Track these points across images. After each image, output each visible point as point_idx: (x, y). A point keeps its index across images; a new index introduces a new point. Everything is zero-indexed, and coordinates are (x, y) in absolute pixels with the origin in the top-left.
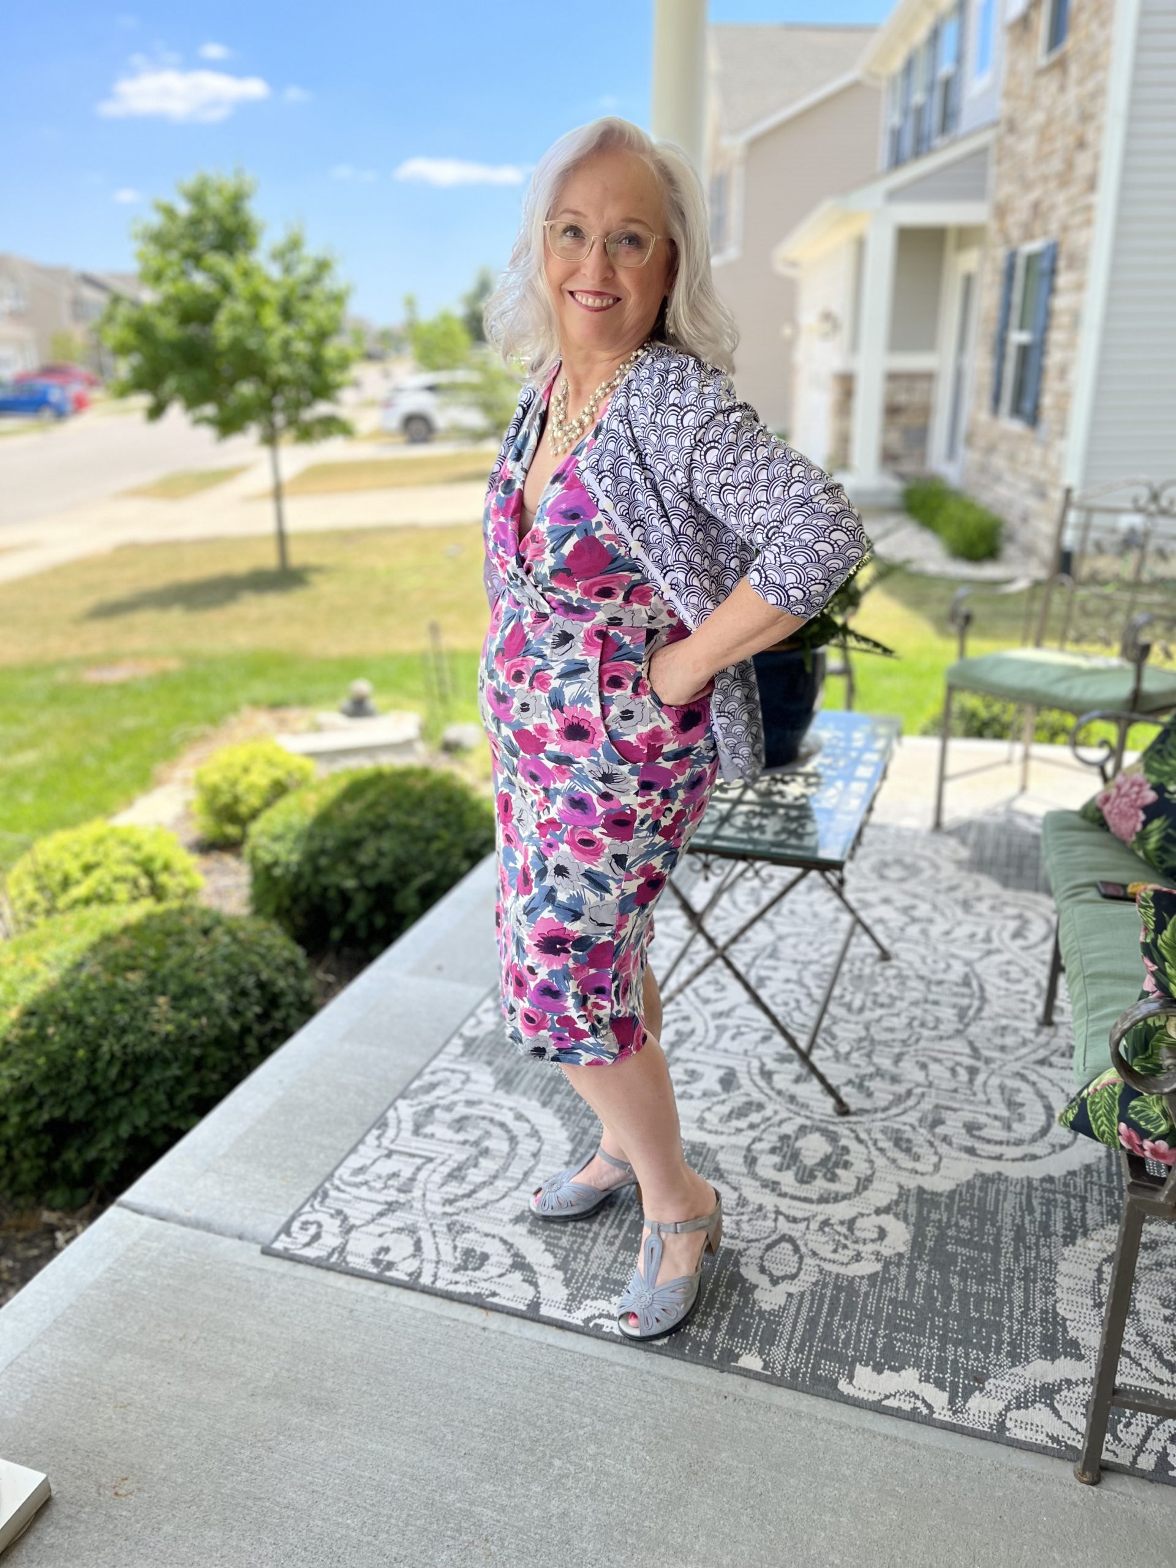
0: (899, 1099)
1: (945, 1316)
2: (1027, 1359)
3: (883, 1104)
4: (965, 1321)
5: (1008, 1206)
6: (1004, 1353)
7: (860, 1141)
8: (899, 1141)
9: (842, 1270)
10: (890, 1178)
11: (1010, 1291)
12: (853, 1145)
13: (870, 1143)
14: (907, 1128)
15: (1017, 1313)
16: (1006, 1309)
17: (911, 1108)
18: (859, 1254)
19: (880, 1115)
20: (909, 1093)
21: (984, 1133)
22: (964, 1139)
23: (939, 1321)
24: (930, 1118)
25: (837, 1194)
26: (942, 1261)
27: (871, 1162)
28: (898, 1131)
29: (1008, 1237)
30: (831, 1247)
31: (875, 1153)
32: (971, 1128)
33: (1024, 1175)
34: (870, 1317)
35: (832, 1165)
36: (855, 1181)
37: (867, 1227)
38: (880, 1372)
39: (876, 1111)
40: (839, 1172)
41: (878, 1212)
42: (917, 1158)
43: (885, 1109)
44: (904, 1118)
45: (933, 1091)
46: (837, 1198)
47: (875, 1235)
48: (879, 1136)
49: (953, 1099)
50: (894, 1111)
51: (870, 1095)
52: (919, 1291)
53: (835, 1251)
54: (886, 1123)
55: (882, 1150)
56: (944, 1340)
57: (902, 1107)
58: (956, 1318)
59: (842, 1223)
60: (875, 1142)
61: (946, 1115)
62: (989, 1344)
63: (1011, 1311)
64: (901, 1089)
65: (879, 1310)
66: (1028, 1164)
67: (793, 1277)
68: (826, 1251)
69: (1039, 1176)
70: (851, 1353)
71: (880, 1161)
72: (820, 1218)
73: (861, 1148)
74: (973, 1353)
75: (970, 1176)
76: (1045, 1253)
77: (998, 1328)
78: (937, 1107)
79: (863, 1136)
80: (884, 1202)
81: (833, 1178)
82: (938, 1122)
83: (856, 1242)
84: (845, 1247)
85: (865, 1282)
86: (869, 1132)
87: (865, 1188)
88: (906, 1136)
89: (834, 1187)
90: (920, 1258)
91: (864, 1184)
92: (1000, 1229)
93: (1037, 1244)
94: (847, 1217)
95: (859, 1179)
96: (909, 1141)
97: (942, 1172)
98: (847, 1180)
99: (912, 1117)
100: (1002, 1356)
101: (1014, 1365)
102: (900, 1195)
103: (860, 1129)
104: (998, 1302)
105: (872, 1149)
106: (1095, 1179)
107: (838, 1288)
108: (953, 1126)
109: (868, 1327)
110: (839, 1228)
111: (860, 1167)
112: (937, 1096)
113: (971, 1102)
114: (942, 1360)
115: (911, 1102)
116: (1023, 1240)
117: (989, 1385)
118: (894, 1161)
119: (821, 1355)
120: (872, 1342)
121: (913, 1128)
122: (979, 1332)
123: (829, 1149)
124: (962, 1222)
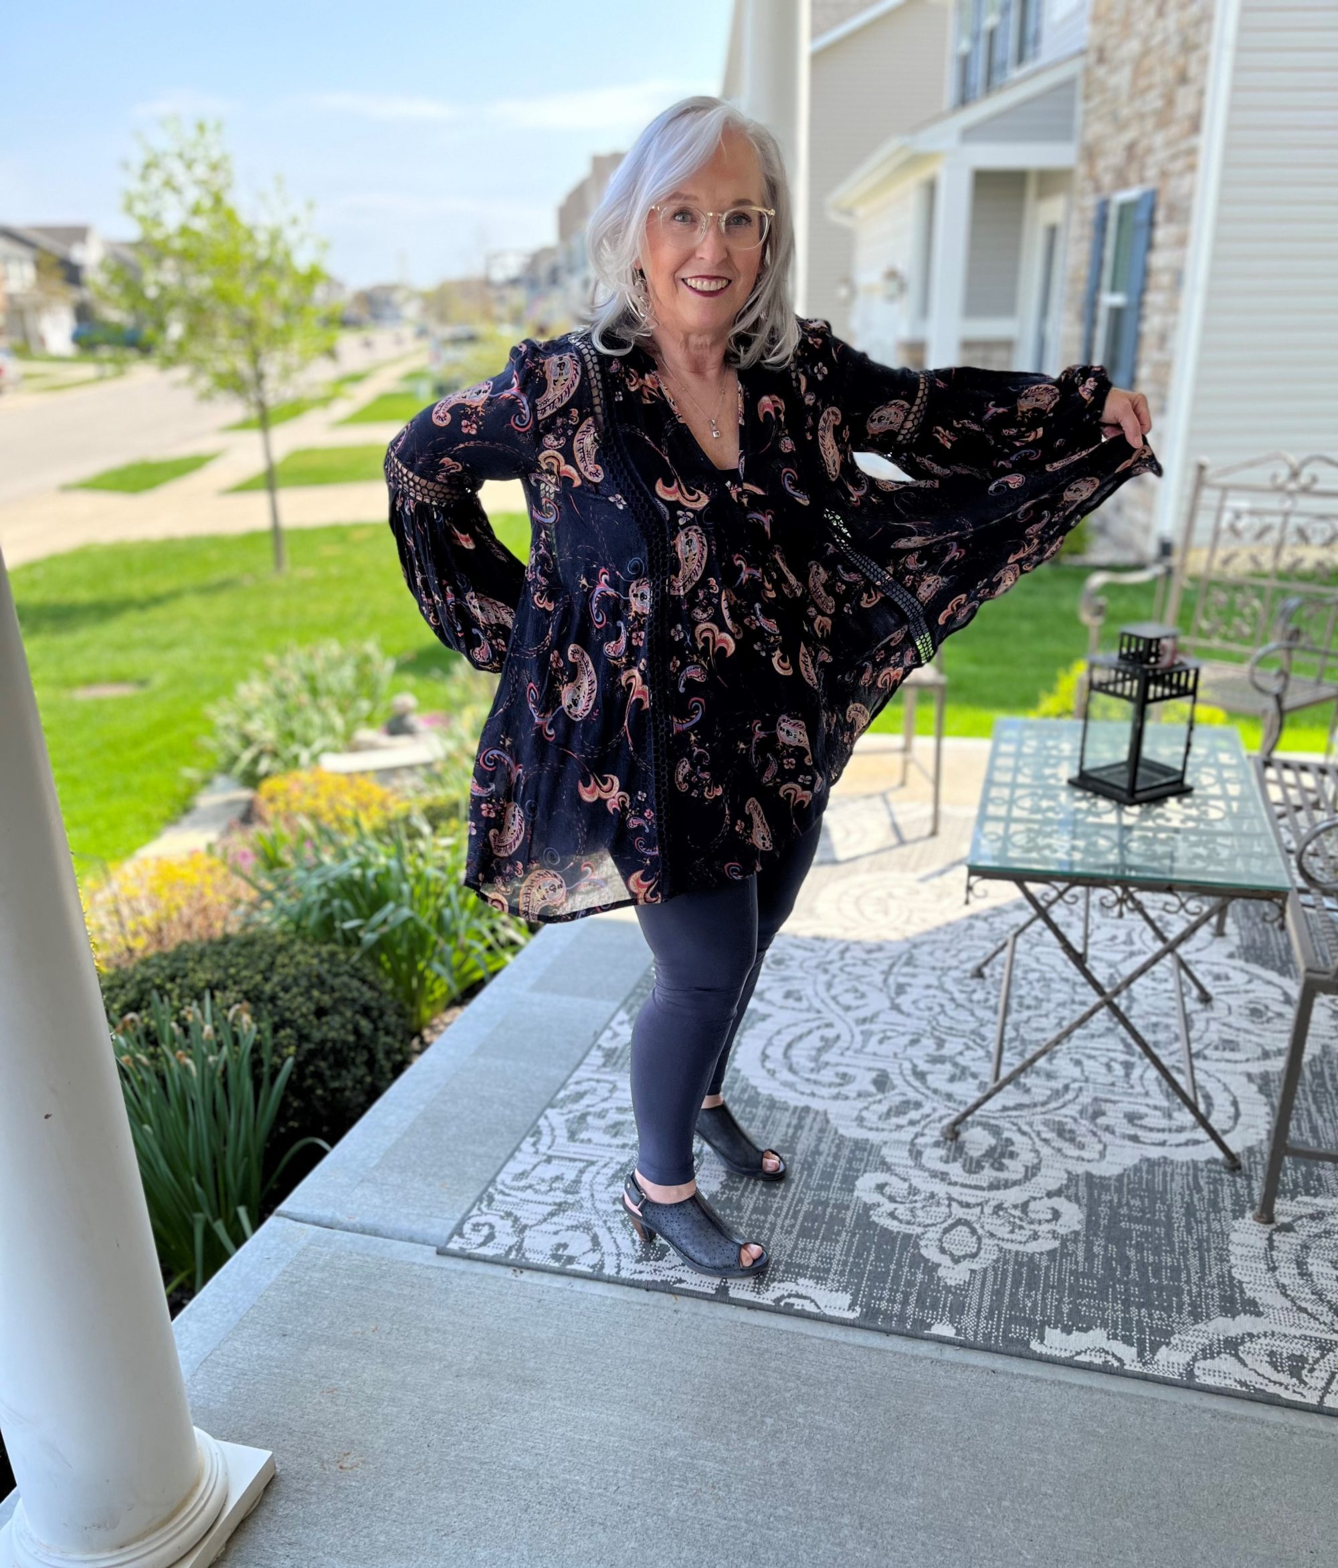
0: (1057, 1094)
1: (1126, 1283)
2: (1208, 1316)
3: (1042, 1099)
4: (1147, 1288)
5: (1177, 1185)
6: (1185, 1312)
7: (1024, 1133)
8: (1061, 1131)
9: (1021, 1248)
10: (1057, 1165)
11: (1186, 1259)
12: (1017, 1138)
13: (1033, 1135)
14: (1069, 1120)
15: (1195, 1278)
16: (1184, 1276)
17: (1070, 1101)
18: (1035, 1233)
19: (1039, 1109)
20: (1066, 1088)
21: (1145, 1122)
22: (1124, 1127)
23: (1120, 1288)
24: (1090, 1110)
25: (1007, 1181)
26: (1118, 1238)
27: (1037, 1152)
28: (1060, 1123)
29: (1178, 1213)
30: (1008, 1228)
31: (1039, 1144)
32: (1131, 1118)
33: (1188, 1158)
34: (1053, 1287)
35: (999, 1155)
36: (1023, 1170)
37: (1040, 1209)
38: (1069, 1333)
39: (1035, 1105)
40: (1006, 1161)
41: (1050, 1195)
42: (1081, 1146)
43: (1044, 1104)
44: (1063, 1111)
45: (1091, 1086)
46: (1007, 1185)
47: (1050, 1216)
48: (1042, 1128)
49: (1113, 1092)
50: (1053, 1105)
51: (1027, 1091)
52: (1098, 1263)
53: (1012, 1232)
54: (1047, 1117)
55: (1046, 1141)
56: (1127, 1304)
57: (1061, 1101)
58: (1137, 1284)
59: (1015, 1207)
60: (1038, 1134)
61: (1106, 1107)
62: (1170, 1306)
63: (1189, 1276)
64: (1058, 1084)
65: (1061, 1281)
66: (1191, 1149)
67: (974, 1256)
68: (1003, 1232)
69: (1203, 1158)
70: (1039, 1317)
71: (1045, 1151)
72: (993, 1203)
73: (1025, 1139)
74: (1157, 1314)
75: (1136, 1161)
76: (1216, 1226)
77: (1179, 1292)
78: (1096, 1100)
79: (1026, 1128)
80: (1054, 1186)
81: (1001, 1168)
82: (1098, 1113)
83: (1032, 1222)
84: (1021, 1227)
85: (1045, 1257)
86: (1031, 1125)
87: (1034, 1175)
88: (1068, 1127)
89: (1003, 1175)
90: (1095, 1235)
91: (1032, 1172)
92: (1170, 1207)
93: (1207, 1219)
94: (1020, 1202)
95: (1027, 1168)
96: (1071, 1131)
97: (1108, 1158)
98: (1014, 1169)
99: (1072, 1110)
100: (1185, 1315)
101: (1196, 1322)
102: (1069, 1179)
103: (1021, 1122)
104: (1176, 1271)
105: (1036, 1140)
106: (1258, 1158)
107: (1019, 1264)
108: (1114, 1117)
109: (1052, 1298)
110: (1013, 1212)
111: (1027, 1157)
112: (1095, 1090)
113: (1130, 1095)
114: (1127, 1322)
115: (1070, 1096)
116: (1194, 1216)
117: (1174, 1340)
118: (1059, 1150)
119: (1011, 1320)
120: (1058, 1309)
121: (1075, 1120)
122: (1160, 1295)
123: (993, 1142)
124: (1132, 1202)
